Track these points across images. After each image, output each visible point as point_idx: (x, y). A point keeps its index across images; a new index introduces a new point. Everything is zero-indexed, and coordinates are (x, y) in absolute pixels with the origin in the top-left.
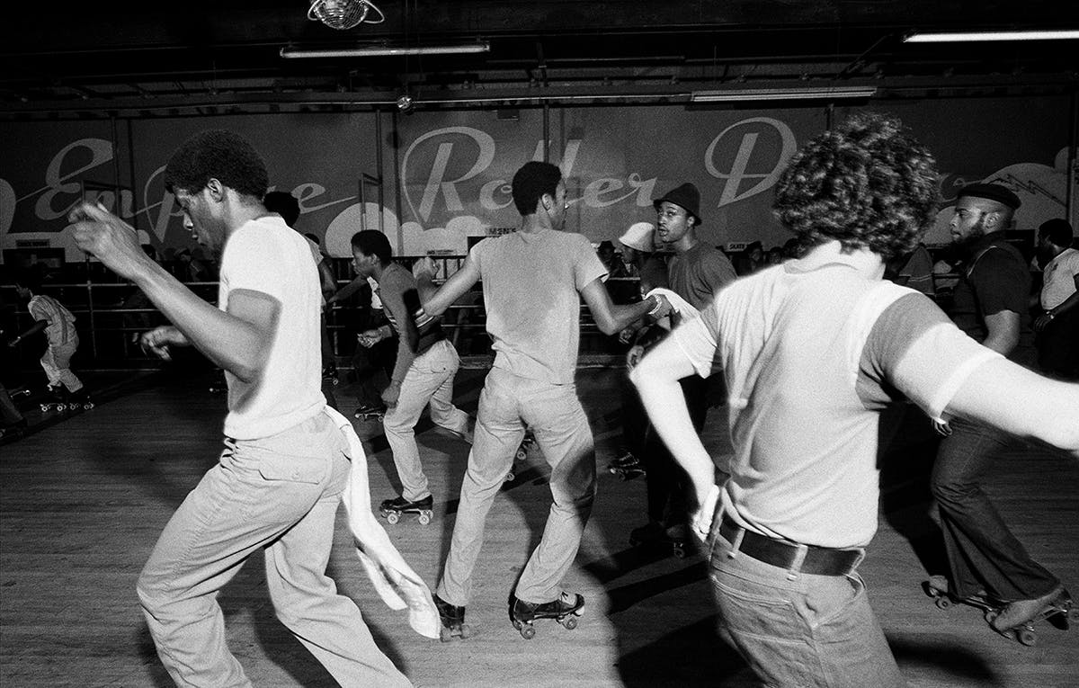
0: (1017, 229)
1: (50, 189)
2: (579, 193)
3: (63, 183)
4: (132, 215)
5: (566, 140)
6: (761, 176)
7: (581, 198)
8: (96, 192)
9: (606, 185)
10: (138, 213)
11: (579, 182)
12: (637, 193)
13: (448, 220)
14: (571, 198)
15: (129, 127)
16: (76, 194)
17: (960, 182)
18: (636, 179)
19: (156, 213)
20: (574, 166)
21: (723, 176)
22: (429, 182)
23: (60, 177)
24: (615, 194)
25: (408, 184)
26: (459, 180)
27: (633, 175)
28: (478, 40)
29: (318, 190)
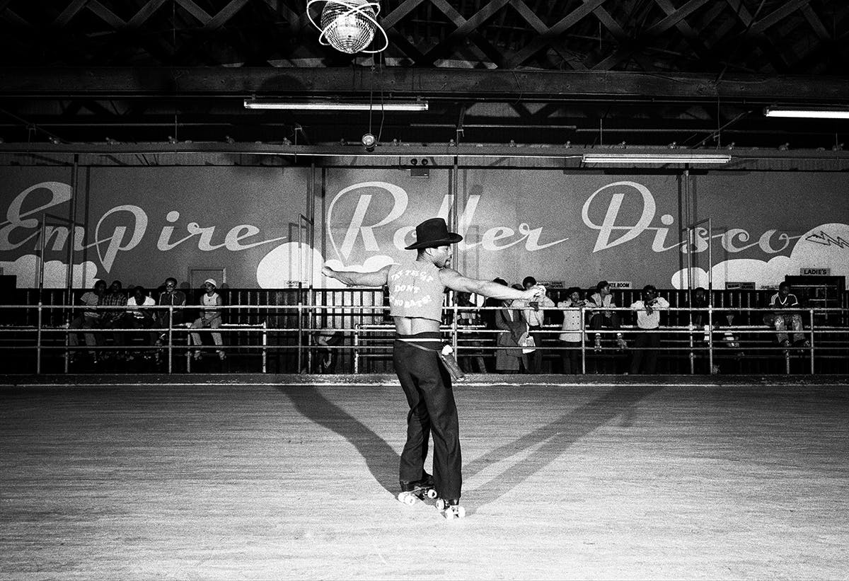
0: (832, 275)
1: (10, 223)
2: (478, 238)
3: (22, 219)
4: (82, 248)
5: (468, 194)
6: (627, 228)
7: (480, 243)
8: (52, 227)
9: (500, 232)
10: (88, 247)
11: (477, 230)
12: (526, 239)
13: (366, 258)
14: (471, 242)
15: (88, 173)
16: (34, 228)
17: (784, 236)
18: (525, 228)
19: (104, 247)
20: (474, 216)
21: (597, 227)
22: (350, 227)
23: (20, 214)
24: (508, 240)
25: (331, 227)
26: (377, 225)
27: (522, 225)
28: (419, 100)
29: (253, 230)
